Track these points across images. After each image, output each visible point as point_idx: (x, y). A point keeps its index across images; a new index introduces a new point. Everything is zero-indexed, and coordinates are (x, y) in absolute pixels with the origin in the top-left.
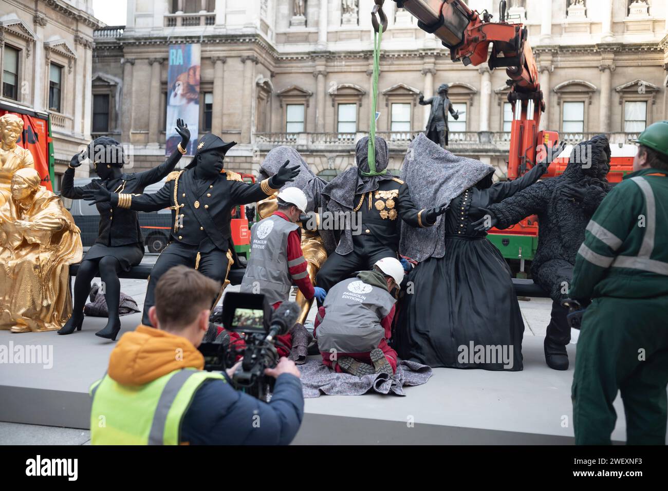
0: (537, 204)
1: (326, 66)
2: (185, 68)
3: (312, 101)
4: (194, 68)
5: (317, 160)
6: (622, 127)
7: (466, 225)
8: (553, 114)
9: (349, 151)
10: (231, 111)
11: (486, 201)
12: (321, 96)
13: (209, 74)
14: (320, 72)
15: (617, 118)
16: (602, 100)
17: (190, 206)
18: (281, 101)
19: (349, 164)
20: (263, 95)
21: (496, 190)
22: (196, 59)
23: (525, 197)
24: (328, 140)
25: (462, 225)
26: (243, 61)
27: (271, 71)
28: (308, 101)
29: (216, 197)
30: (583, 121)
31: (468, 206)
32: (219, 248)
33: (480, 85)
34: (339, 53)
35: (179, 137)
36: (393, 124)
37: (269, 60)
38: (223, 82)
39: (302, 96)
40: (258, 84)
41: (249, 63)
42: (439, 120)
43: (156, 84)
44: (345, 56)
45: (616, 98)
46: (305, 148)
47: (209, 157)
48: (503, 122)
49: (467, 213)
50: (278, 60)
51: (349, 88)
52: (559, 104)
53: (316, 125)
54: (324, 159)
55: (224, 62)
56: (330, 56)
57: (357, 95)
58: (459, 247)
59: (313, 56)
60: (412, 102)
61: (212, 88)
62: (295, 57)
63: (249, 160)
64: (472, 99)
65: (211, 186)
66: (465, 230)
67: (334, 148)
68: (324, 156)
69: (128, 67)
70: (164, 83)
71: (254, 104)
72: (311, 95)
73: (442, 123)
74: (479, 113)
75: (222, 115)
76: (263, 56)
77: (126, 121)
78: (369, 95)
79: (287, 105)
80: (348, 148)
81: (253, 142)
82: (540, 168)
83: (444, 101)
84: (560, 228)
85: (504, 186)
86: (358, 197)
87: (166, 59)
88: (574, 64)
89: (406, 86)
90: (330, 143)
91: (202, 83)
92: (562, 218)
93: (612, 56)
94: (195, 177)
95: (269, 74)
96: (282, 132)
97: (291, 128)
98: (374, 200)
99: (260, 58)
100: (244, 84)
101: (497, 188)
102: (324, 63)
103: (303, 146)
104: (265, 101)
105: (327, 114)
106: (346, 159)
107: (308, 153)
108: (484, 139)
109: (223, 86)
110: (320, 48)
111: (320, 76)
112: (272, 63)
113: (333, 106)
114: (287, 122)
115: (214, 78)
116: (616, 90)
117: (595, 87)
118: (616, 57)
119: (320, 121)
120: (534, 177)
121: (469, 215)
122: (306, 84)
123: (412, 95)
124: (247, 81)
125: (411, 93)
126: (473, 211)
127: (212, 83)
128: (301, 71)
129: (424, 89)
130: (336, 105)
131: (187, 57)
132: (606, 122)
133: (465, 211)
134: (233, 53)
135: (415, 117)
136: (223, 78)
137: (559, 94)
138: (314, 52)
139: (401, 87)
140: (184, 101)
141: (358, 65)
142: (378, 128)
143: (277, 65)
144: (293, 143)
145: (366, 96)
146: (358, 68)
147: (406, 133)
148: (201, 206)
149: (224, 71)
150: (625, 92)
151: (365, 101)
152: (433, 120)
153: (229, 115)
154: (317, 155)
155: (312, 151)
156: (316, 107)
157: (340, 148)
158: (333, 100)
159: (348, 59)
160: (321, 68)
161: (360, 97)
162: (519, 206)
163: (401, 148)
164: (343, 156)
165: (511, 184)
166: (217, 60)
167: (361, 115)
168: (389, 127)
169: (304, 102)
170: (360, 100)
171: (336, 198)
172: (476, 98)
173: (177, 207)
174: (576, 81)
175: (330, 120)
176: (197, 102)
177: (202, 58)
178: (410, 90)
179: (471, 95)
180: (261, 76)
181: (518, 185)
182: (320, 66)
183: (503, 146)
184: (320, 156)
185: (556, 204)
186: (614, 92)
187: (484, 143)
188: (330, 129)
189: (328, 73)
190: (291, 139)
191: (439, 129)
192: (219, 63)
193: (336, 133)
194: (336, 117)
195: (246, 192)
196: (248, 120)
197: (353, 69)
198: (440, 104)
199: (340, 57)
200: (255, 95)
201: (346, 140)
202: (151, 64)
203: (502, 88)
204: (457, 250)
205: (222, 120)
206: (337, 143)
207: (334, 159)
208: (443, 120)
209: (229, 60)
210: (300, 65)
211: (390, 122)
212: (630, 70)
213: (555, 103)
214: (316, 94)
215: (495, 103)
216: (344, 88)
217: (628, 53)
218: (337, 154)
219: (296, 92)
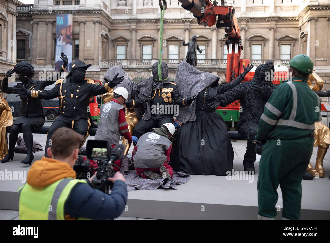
0: (240, 94)
1: (136, 26)
2: (65, 26)
3: (129, 44)
4: (69, 27)
5: (132, 73)
6: (279, 57)
7: (206, 105)
8: (247, 51)
9: (148, 69)
10: (88, 48)
11: (215, 93)
12: (134, 41)
13: (77, 29)
14: (133, 29)
15: (277, 53)
16: (270, 44)
17: (68, 96)
18: (114, 44)
19: (148, 75)
20: (105, 40)
21: (220, 88)
22: (70, 22)
23: (234, 91)
24: (138, 63)
25: (204, 105)
26: (95, 23)
27: (108, 28)
28: (127, 44)
29: (81, 92)
30: (261, 54)
31: (207, 96)
32: (84, 117)
33: (212, 36)
34: (143, 19)
35: (62, 61)
36: (170, 56)
37: (107, 23)
38: (84, 34)
39: (125, 41)
40: (102, 35)
41: (97, 24)
42: (192, 53)
43: (50, 35)
44: (146, 21)
45: (277, 43)
46: (126, 67)
47: (78, 71)
48: (223, 54)
49: (206, 99)
50: (112, 23)
51: (148, 37)
52: (250, 46)
53: (131, 56)
54: (136, 73)
55: (85, 24)
56: (138, 21)
57: (152, 41)
58: (203, 116)
59: (130, 21)
60: (179, 44)
61: (79, 37)
62: (120, 21)
63: (98, 73)
64: (208, 43)
65: (79, 87)
66: (205, 108)
67: (141, 67)
68: (136, 71)
69: (35, 26)
70: (54, 34)
71: (100, 45)
72: (129, 41)
73: (194, 55)
74: (212, 50)
75: (84, 50)
76: (104, 21)
77: (34, 53)
78: (158, 41)
79: (117, 45)
80: (148, 67)
81: (100, 64)
82: (241, 77)
83: (194, 44)
84: (250, 106)
85: (224, 86)
86: (153, 92)
87: (55, 22)
88: (257, 26)
89: (176, 36)
90: (139, 64)
91: (73, 34)
92: (251, 101)
93: (275, 23)
94: (71, 82)
95: (108, 30)
96: (115, 59)
97: (119, 57)
98: (161, 93)
99: (103, 22)
100: (95, 35)
101: (221, 87)
102: (135, 24)
103: (125, 66)
104: (106, 43)
105: (137, 50)
106: (147, 73)
107: (128, 70)
108: (214, 63)
109: (84, 36)
110: (133, 17)
111: (133, 31)
112: (109, 24)
113: (140, 46)
114: (117, 54)
115: (80, 32)
116: (276, 39)
117: (267, 38)
118: (277, 23)
119: (134, 54)
120: (238, 81)
121: (207, 100)
122: (126, 35)
123: (179, 41)
124: (97, 33)
125: (178, 40)
126: (209, 98)
127: (79, 34)
128: (124, 29)
129: (185, 38)
130: (142, 46)
131: (66, 21)
132: (272, 55)
133: (205, 98)
134: (89, 19)
135: (181, 52)
136: (84, 32)
137: (250, 41)
138: (130, 19)
139: (173, 37)
140: (64, 43)
141: (152, 26)
142: (163, 57)
143: (112, 25)
144: (120, 65)
145: (156, 41)
146: (152, 28)
147: (176, 60)
148: (74, 96)
149: (85, 28)
150: (281, 40)
151: (156, 44)
152: (189, 53)
153: (88, 50)
154: (132, 71)
155: (130, 69)
156: (131, 47)
157: (144, 67)
158: (140, 43)
159: (147, 23)
160: (134, 27)
161: (153, 42)
162: (231, 96)
163: (174, 67)
164: (145, 71)
165: (227, 85)
166: (81, 22)
167: (154, 51)
168: (168, 57)
169: (125, 44)
170: (153, 43)
171: (142, 92)
172: (210, 42)
173: (62, 97)
174: (258, 34)
175: (138, 53)
176: (71, 44)
177: (73, 22)
178: (178, 39)
179: (208, 41)
180: (104, 31)
181: (231, 85)
182: (133, 26)
183: (223, 66)
184: (134, 71)
185: (249, 95)
186: (276, 40)
187: (214, 65)
188: (138, 58)
189: (138, 29)
190: (119, 63)
191: (192, 58)
192: (82, 24)
193: (142, 60)
194: (142, 51)
195: (97, 90)
196: (97, 53)
197: (149, 28)
198: (192, 46)
199: (143, 22)
200: (100, 40)
201: (147, 63)
202: (47, 24)
203: (223, 38)
204: (201, 117)
205: (84, 53)
206: (142, 65)
207: (141, 72)
208: (194, 53)
209: (87, 23)
210: (123, 25)
211: (168, 54)
212: (283, 30)
213: (248, 46)
214: (132, 40)
215: (219, 45)
216: (145, 37)
217: (282, 21)
218: (142, 70)
219: (121, 39)
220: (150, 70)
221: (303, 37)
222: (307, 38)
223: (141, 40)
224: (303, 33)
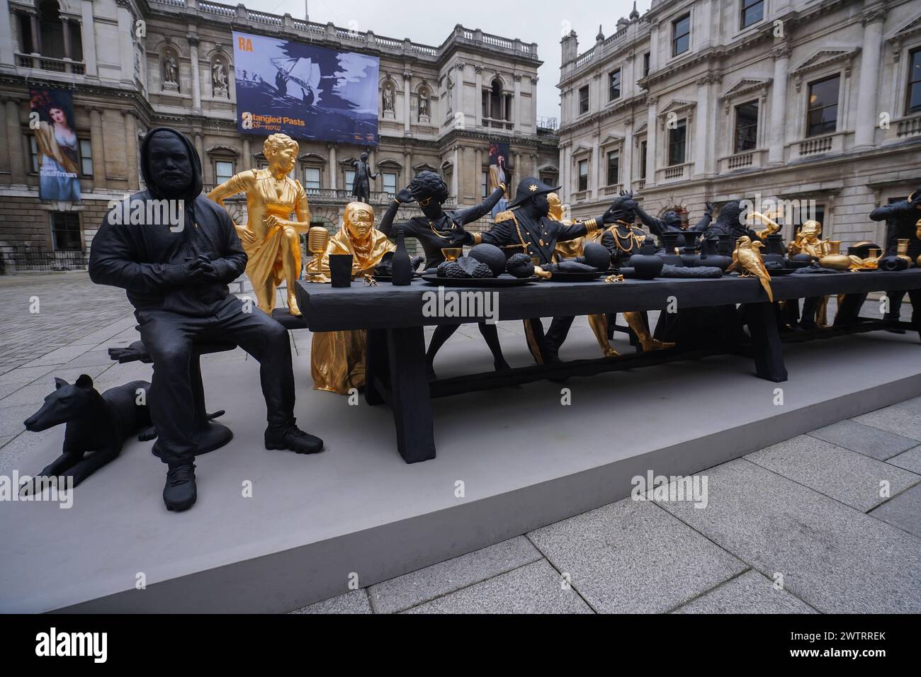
1: (203, 129)
9: (237, 200)
10: (114, 159)
13: (83, 122)
14: (197, 134)
17: (537, 244)
26: (124, 114)
27: (147, 127)
29: (550, 235)
33: (329, 157)
34: (215, 119)
37: (146, 117)
38: (102, 130)
41: (130, 118)
42: (364, 180)
43: (14, 125)
44: (220, 123)
48: (345, 184)
51: (225, 149)
55: (101, 113)
56: (206, 121)
57: (233, 156)
59: (190, 119)
61: (89, 137)
62: (171, 117)
64: (323, 166)
65: (542, 226)
70: (25, 125)
74: (329, 177)
75: (105, 162)
76: (142, 113)
80: (235, 198)
87: (23, 100)
88: (389, 149)
93: (411, 147)
99: (141, 117)
100: (126, 136)
102: (200, 126)
106: (234, 206)
108: (341, 195)
109: (102, 134)
110: (196, 113)
111: (198, 137)
112: (149, 120)
113: (212, 163)
115: (90, 126)
116: (413, 168)
117: (402, 166)
118: (414, 148)
124: (130, 134)
127: (89, 131)
130: (214, 162)
134: (111, 106)
136: (101, 127)
137: (381, 168)
138: (191, 116)
143: (153, 123)
145: (241, 157)
146: (232, 135)
149: (101, 121)
151: (240, 162)
152: (359, 179)
153: (112, 163)
158: (211, 158)
159: (223, 125)
160: (198, 130)
161: (235, 157)
164: (231, 204)
166: (92, 109)
170: (236, 160)
172: (326, 166)
173: (524, 245)
174: (391, 160)
175: (209, 174)
179: (323, 164)
180: (140, 130)
182: (197, 128)
187: (342, 198)
189: (205, 135)
191: (364, 186)
192: (95, 113)
194: (215, 172)
197: (227, 134)
198: (363, 168)
199: (215, 123)
202: (4, 102)
203: (344, 160)
205: (105, 167)
209: (106, 111)
210: (176, 125)
212: (421, 157)
215: (340, 171)
216: (220, 149)
217: (419, 146)
221: (447, 168)
222: (452, 170)
223: (215, 152)
224: (447, 163)
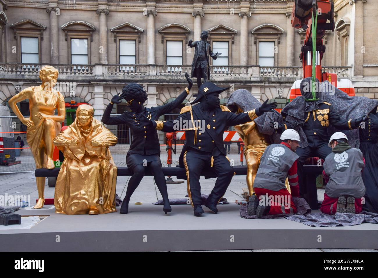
3: (46, 35)
7: (372, 135)
8: (251, 52)
9: (89, 81)
14: (52, 9)
16: (288, 41)
18: (15, 34)
19: (89, 92)
24: (65, 71)
25: (369, 135)
27: (3, 4)
28: (42, 35)
29: (219, 122)
30: (274, 57)
32: (223, 153)
33: (194, 26)
36: (121, 58)
39: (36, 30)
42: (203, 60)
51: (81, 24)
52: (256, 43)
53: (51, 58)
57: (89, 31)
60: (137, 39)
64: (187, 38)
65: (214, 115)
66: (371, 138)
67: (75, 78)
72: (45, 29)
73: (205, 62)
78: (99, 31)
79: (21, 37)
80: (88, 79)
83: (205, 44)
86: (306, 113)
88: (267, 11)
89: (131, 25)
90: (71, 73)
95: (2, 7)
97: (26, 59)
98: (317, 115)
105: (61, 47)
106: (86, 88)
111: (53, 13)
113: (66, 40)
114: (22, 53)
116: (298, 32)
117: (283, 30)
119: (55, 53)
121: (373, 129)
122: (39, 18)
123: (137, 33)
125: (136, 31)
128: (33, 6)
129: (147, 28)
130: (69, 39)
132: (292, 58)
133: (371, 127)
135: (140, 52)
137: (256, 35)
139: (127, 26)
142: (108, 60)
144: (35, 73)
145: (97, 33)
146: (89, 7)
147: (130, 66)
148: (212, 128)
151: (95, 37)
152: (198, 60)
156: (50, 41)
157: (80, 78)
158: (66, 35)
160: (53, 5)
161: (91, 33)
164: (83, 86)
167: (92, 49)
168: (118, 60)
169: (38, 36)
170: (91, 36)
172: (190, 36)
174: (268, 25)
175: (64, 53)
178: (135, 29)
179: (187, 35)
186: (296, 34)
188: (64, 61)
189: (61, 10)
190: (33, 69)
191: (203, 66)
194: (69, 50)
197: (83, 8)
198: (203, 47)
201: (85, 71)
206: (77, 74)
208: (206, 59)
211: (118, 56)
213: (252, 43)
214: (50, 29)
216: (76, 24)
218: (78, 84)
219: (29, 26)
220: (92, 84)
221: (342, 29)
222: (348, 30)
223: (69, 29)
224: (341, 22)
